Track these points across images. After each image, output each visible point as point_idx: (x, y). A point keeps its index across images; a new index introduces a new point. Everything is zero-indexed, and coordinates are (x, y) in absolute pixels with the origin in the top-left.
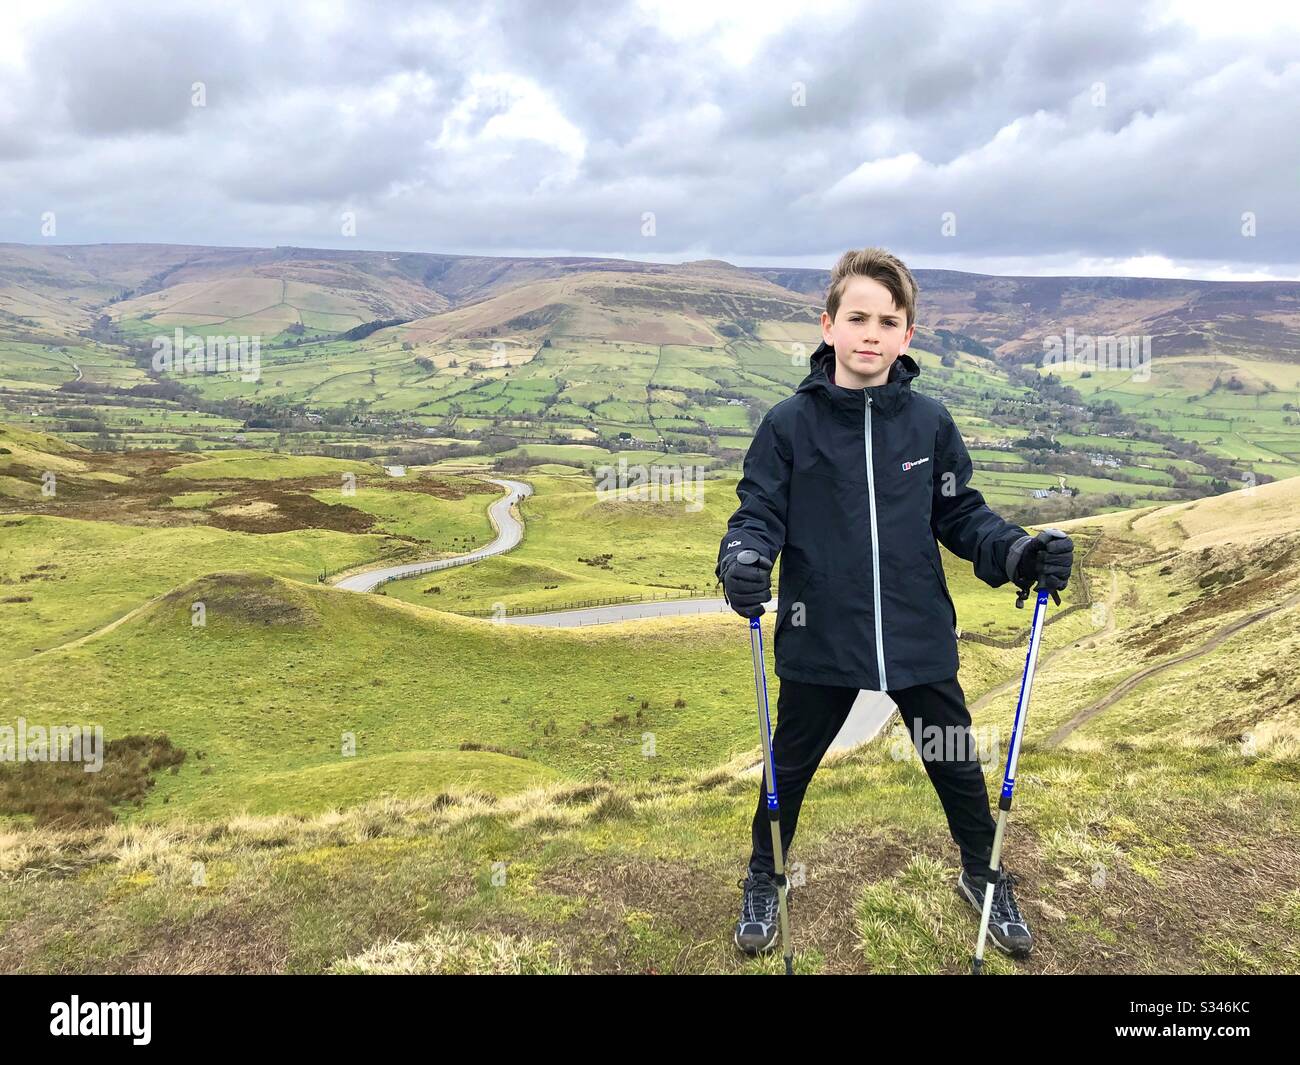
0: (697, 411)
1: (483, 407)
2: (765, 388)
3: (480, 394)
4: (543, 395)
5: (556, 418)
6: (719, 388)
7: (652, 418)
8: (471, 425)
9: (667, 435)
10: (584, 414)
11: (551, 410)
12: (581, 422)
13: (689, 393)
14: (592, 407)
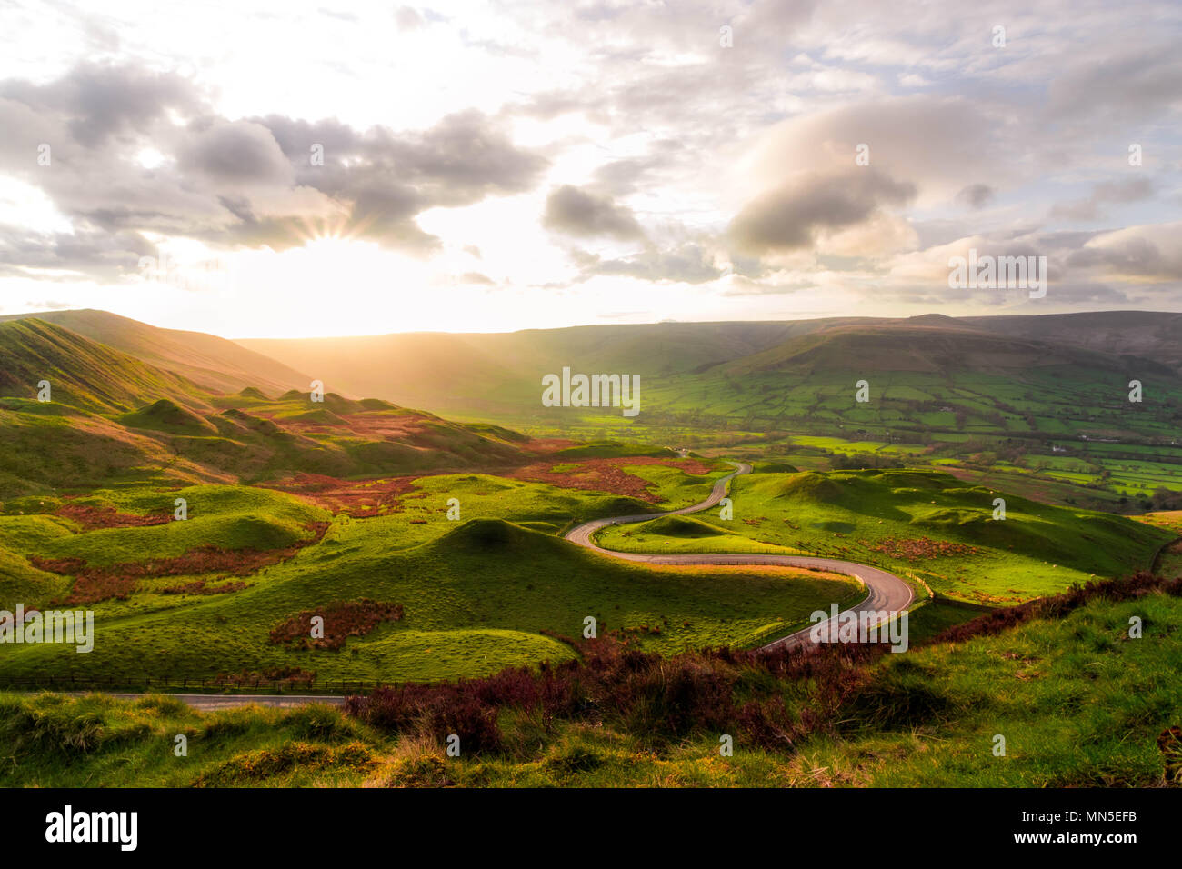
0: (916, 415)
1: (769, 412)
2: (971, 399)
3: (768, 404)
4: (808, 405)
5: (817, 419)
6: (934, 399)
7: (883, 420)
8: (761, 423)
9: (892, 431)
10: (834, 416)
11: (813, 414)
12: (832, 422)
13: (910, 402)
14: (840, 412)
